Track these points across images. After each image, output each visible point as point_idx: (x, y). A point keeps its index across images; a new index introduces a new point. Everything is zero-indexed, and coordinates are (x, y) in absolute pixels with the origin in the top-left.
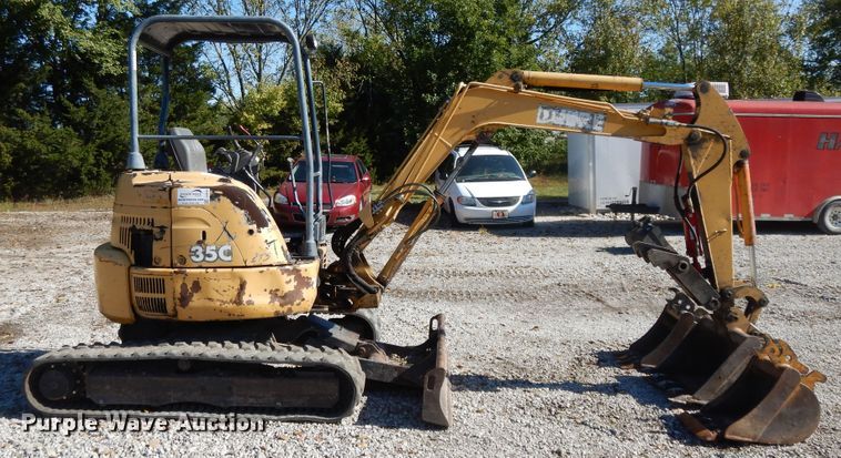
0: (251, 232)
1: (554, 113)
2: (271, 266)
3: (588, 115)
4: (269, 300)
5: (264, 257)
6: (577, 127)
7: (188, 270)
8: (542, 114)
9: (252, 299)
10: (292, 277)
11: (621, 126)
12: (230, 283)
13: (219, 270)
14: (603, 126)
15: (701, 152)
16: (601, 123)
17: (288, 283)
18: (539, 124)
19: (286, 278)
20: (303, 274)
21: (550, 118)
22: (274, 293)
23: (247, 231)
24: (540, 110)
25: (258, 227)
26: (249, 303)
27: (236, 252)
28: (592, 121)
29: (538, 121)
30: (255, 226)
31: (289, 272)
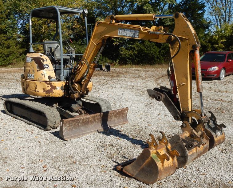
0: (38, 71)
1: (123, 31)
2: (43, 81)
3: (133, 31)
4: (43, 91)
5: (41, 79)
6: (130, 36)
7: (27, 80)
8: (120, 31)
9: (38, 90)
10: (49, 85)
11: (144, 35)
12: (34, 85)
13: (32, 81)
14: (138, 35)
15: (175, 46)
16: (138, 34)
17: (48, 87)
18: (119, 36)
19: (47, 85)
20: (53, 85)
21: (122, 33)
22: (44, 89)
23: (37, 70)
24: (119, 30)
25: (40, 70)
26: (38, 91)
27: (35, 76)
28: (135, 33)
29: (119, 34)
30: (39, 69)
31: (48, 84)
